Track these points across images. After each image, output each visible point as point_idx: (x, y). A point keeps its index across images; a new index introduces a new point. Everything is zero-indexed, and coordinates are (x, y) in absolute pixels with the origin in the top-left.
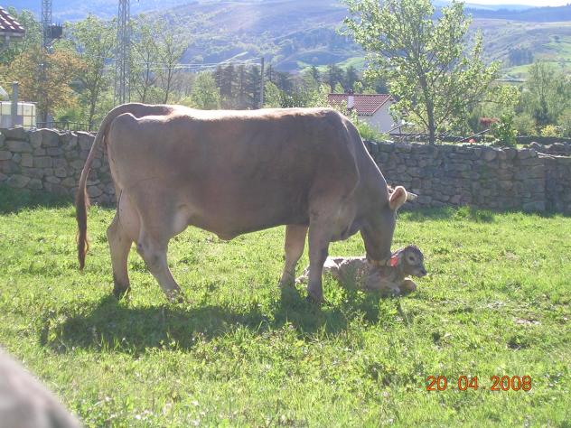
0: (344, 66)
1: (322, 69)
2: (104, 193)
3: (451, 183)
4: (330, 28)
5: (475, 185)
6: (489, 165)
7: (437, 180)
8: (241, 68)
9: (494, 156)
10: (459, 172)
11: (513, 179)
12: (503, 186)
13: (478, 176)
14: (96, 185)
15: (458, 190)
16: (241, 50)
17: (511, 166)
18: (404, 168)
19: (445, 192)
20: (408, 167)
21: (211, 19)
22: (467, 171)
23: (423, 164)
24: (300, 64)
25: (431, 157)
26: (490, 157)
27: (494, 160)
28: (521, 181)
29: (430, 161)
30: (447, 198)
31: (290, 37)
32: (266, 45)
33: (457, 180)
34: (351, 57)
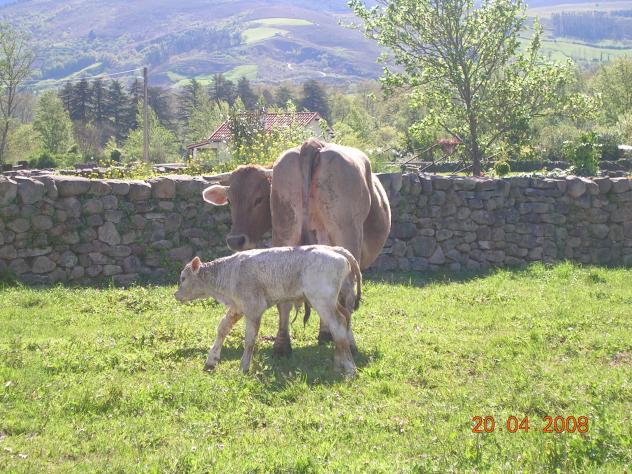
0: (233, 77)
1: (205, 82)
2: (58, 265)
3: (530, 230)
4: (208, 28)
5: (560, 232)
6: (577, 203)
7: (512, 227)
8: (98, 83)
9: (584, 191)
10: (539, 214)
11: (608, 222)
12: (596, 232)
13: (564, 219)
14: (46, 255)
15: (538, 240)
16: (92, 61)
17: (606, 203)
18: (467, 212)
19: (522, 244)
20: (473, 210)
21: (50, 20)
22: (549, 212)
23: (492, 205)
24: (172, 76)
25: (501, 194)
26: (578, 192)
27: (584, 196)
28: (619, 224)
29: (501, 201)
30: (525, 252)
31: (158, 41)
32: (126, 52)
33: (538, 227)
34: (240, 64)
